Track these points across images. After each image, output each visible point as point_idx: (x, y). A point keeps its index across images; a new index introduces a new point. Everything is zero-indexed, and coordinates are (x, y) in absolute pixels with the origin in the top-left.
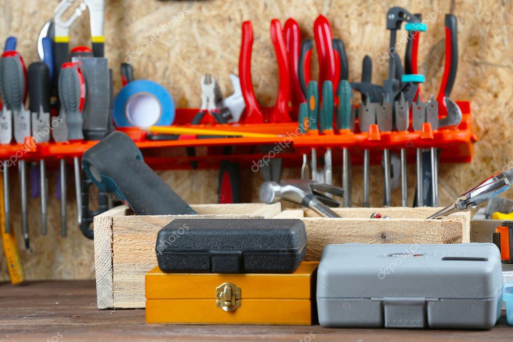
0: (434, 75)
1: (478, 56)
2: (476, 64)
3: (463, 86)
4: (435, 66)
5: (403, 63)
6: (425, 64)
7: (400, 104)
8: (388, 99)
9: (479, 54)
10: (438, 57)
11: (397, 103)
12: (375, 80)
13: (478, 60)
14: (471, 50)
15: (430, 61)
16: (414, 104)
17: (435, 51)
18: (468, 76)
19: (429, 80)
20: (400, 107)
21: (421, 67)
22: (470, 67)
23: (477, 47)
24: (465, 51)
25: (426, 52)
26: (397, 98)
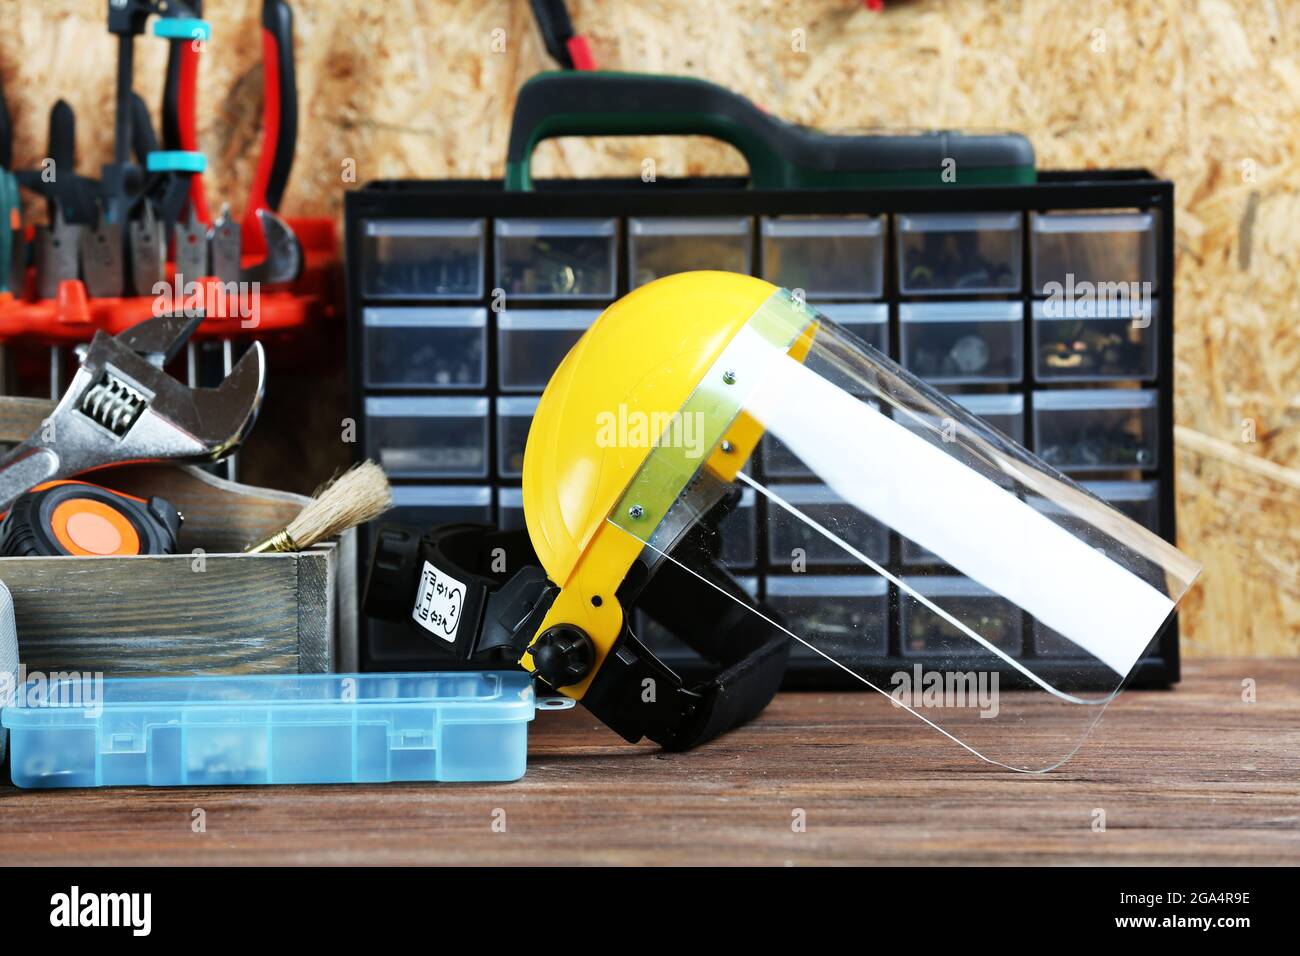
0: (243, 152)
1: (351, 105)
2: (347, 125)
3: (316, 181)
4: (245, 128)
5: (156, 122)
6: (218, 123)
7: (142, 227)
8: (114, 215)
9: (356, 98)
10: (250, 107)
11: (135, 226)
12: (89, 164)
13: (351, 115)
14: (334, 87)
15: (231, 114)
16: (179, 229)
17: (243, 90)
18: (326, 154)
19: (227, 166)
20: (143, 234)
21: (206, 131)
22: (334, 132)
23: (350, 81)
24: (319, 92)
25: (222, 93)
26: (136, 213)
